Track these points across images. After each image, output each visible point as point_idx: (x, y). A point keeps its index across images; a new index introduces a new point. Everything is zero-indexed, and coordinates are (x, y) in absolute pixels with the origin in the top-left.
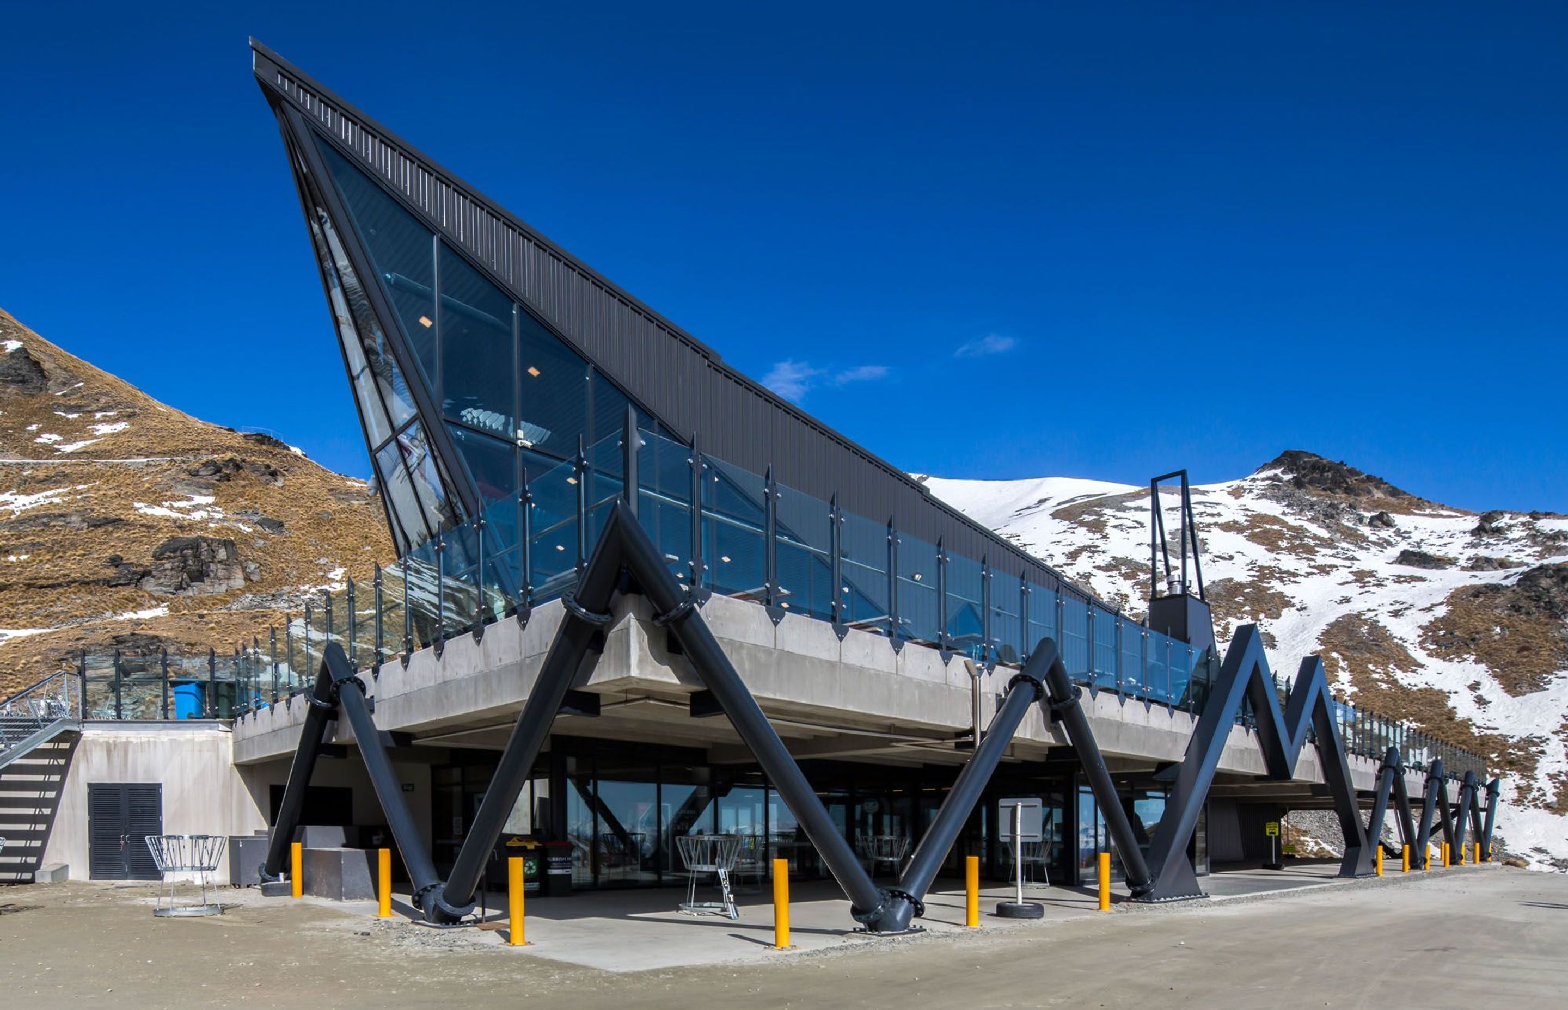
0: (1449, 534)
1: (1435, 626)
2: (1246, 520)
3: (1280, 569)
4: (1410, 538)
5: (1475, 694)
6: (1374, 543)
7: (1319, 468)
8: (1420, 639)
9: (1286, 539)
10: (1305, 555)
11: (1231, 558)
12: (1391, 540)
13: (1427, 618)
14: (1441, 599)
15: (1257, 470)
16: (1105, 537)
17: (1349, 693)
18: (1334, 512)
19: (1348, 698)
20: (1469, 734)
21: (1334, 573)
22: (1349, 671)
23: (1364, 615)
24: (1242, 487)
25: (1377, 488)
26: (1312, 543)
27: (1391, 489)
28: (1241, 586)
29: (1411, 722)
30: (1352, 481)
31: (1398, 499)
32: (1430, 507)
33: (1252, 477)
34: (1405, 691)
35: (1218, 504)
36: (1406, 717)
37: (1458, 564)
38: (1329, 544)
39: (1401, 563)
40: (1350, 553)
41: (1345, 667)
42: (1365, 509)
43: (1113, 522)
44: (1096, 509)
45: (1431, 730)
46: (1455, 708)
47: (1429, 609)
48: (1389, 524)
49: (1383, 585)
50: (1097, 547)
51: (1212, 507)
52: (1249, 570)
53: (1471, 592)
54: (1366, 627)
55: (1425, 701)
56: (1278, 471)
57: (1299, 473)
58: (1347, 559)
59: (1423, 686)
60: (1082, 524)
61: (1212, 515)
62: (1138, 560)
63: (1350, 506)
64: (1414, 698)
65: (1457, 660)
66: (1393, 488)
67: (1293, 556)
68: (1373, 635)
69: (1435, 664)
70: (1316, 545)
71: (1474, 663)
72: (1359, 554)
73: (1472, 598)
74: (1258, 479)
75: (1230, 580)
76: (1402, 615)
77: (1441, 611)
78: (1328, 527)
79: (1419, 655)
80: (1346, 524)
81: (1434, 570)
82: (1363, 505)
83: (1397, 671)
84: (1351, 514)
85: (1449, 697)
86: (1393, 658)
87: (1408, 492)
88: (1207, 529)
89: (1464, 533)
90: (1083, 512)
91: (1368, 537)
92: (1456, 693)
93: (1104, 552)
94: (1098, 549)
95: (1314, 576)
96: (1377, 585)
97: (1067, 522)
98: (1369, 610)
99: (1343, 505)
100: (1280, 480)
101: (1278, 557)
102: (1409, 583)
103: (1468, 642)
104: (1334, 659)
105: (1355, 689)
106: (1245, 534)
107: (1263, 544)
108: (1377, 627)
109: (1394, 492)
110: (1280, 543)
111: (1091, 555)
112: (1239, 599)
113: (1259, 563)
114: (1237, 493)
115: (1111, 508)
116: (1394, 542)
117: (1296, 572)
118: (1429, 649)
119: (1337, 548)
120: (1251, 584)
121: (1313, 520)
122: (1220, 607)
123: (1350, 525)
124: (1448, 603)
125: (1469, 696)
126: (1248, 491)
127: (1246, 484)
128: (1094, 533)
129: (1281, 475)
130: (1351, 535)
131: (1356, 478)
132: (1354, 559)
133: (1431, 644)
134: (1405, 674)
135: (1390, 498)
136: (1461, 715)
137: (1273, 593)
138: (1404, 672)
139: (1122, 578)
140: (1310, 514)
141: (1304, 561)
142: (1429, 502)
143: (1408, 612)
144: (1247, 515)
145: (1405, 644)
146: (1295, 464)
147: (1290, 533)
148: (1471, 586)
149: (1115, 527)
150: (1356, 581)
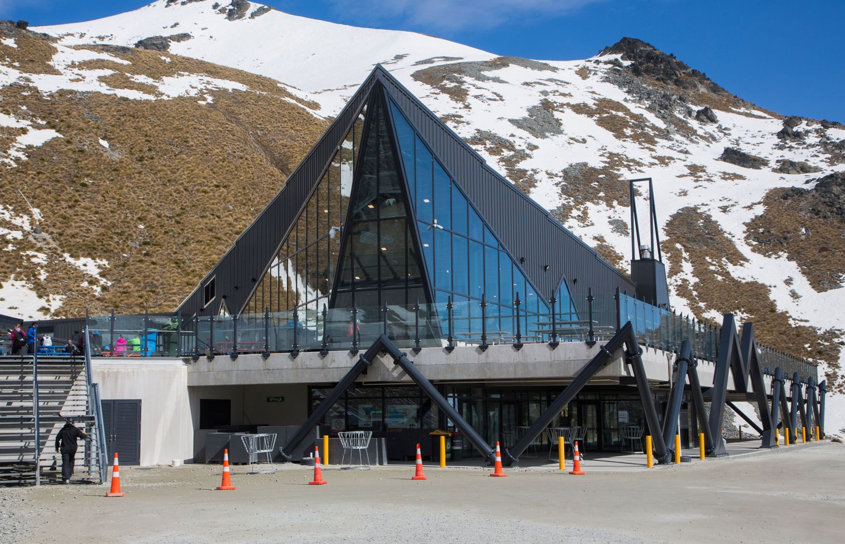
0: (761, 134)
1: (756, 224)
2: (594, 104)
3: (627, 158)
4: (730, 134)
5: (790, 289)
6: (701, 137)
7: (653, 58)
8: (745, 235)
9: (630, 126)
10: (647, 145)
11: (584, 141)
12: (715, 135)
13: (749, 216)
14: (759, 199)
15: (600, 52)
16: (467, 107)
17: (692, 283)
18: (667, 103)
19: (692, 288)
20: (788, 326)
21: (672, 164)
22: (691, 262)
23: (699, 209)
24: (588, 67)
25: (701, 83)
26: (652, 133)
27: (712, 85)
28: (594, 171)
29: (743, 313)
30: (680, 74)
31: (719, 95)
32: (744, 106)
33: (595, 58)
34: (736, 283)
35: (568, 83)
36: (738, 308)
37: (770, 165)
38: (665, 135)
39: (725, 160)
40: (683, 147)
41: (687, 257)
42: (693, 103)
43: (473, 91)
44: (456, 75)
45: (759, 321)
46: (775, 301)
47: (750, 207)
48: (712, 120)
49: (712, 181)
50: (460, 117)
51: (563, 86)
52: (601, 156)
53: (781, 194)
54: (702, 221)
55: (752, 293)
56: (618, 56)
57: (636, 60)
58: (681, 152)
59: (749, 280)
60: (444, 90)
61: (564, 95)
62: (500, 136)
63: (680, 99)
64: (744, 291)
65: (774, 256)
66: (713, 83)
67: (637, 145)
68: (708, 229)
69: (756, 258)
70: (655, 135)
71: (787, 260)
72: (691, 147)
73: (782, 200)
74: (601, 62)
75: (585, 165)
76: (729, 211)
77: (760, 210)
78: (663, 118)
79: (745, 249)
80: (678, 115)
81: (751, 169)
82: (691, 99)
83: (729, 264)
84: (682, 107)
85: (770, 291)
86: (725, 251)
87: (726, 90)
88: (561, 109)
89: (772, 135)
90: (444, 76)
91: (696, 131)
92: (775, 287)
93: (468, 123)
94: (462, 119)
95: (656, 166)
96: (708, 180)
97: (429, 86)
98: (703, 204)
99: (674, 97)
100: (620, 65)
101: (625, 144)
102: (733, 180)
103: (782, 240)
104: (678, 250)
105: (697, 280)
106: (594, 118)
107: (611, 130)
108: (710, 221)
109: (715, 89)
110: (625, 130)
111: (456, 125)
112: (595, 184)
113: (609, 149)
114: (583, 73)
115: (470, 76)
116: (717, 138)
117: (641, 161)
118: (752, 245)
119: (672, 140)
120: (604, 170)
121: (650, 109)
122: (578, 191)
123: (681, 117)
124: (765, 203)
125: (785, 290)
126: (593, 73)
127: (591, 65)
128: (456, 101)
129: (621, 61)
130: (683, 127)
131: (684, 71)
132: (687, 152)
133: (754, 240)
134: (735, 267)
135: (712, 94)
136: (780, 308)
137: (622, 181)
138: (734, 265)
139: (487, 153)
140: (647, 103)
141: (647, 151)
142: (743, 101)
143: (733, 209)
144: (595, 99)
145: (733, 239)
146: (633, 52)
147: (633, 121)
148: (781, 188)
149: (476, 97)
150: (691, 174)
